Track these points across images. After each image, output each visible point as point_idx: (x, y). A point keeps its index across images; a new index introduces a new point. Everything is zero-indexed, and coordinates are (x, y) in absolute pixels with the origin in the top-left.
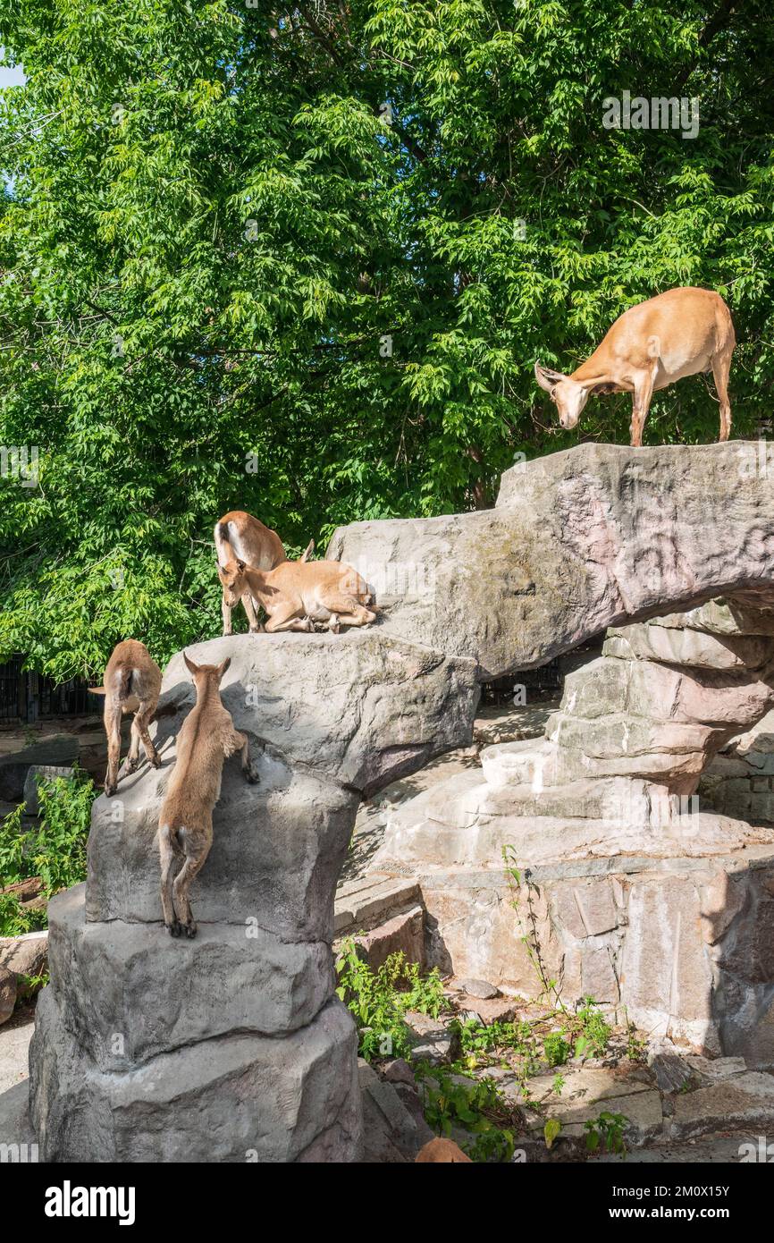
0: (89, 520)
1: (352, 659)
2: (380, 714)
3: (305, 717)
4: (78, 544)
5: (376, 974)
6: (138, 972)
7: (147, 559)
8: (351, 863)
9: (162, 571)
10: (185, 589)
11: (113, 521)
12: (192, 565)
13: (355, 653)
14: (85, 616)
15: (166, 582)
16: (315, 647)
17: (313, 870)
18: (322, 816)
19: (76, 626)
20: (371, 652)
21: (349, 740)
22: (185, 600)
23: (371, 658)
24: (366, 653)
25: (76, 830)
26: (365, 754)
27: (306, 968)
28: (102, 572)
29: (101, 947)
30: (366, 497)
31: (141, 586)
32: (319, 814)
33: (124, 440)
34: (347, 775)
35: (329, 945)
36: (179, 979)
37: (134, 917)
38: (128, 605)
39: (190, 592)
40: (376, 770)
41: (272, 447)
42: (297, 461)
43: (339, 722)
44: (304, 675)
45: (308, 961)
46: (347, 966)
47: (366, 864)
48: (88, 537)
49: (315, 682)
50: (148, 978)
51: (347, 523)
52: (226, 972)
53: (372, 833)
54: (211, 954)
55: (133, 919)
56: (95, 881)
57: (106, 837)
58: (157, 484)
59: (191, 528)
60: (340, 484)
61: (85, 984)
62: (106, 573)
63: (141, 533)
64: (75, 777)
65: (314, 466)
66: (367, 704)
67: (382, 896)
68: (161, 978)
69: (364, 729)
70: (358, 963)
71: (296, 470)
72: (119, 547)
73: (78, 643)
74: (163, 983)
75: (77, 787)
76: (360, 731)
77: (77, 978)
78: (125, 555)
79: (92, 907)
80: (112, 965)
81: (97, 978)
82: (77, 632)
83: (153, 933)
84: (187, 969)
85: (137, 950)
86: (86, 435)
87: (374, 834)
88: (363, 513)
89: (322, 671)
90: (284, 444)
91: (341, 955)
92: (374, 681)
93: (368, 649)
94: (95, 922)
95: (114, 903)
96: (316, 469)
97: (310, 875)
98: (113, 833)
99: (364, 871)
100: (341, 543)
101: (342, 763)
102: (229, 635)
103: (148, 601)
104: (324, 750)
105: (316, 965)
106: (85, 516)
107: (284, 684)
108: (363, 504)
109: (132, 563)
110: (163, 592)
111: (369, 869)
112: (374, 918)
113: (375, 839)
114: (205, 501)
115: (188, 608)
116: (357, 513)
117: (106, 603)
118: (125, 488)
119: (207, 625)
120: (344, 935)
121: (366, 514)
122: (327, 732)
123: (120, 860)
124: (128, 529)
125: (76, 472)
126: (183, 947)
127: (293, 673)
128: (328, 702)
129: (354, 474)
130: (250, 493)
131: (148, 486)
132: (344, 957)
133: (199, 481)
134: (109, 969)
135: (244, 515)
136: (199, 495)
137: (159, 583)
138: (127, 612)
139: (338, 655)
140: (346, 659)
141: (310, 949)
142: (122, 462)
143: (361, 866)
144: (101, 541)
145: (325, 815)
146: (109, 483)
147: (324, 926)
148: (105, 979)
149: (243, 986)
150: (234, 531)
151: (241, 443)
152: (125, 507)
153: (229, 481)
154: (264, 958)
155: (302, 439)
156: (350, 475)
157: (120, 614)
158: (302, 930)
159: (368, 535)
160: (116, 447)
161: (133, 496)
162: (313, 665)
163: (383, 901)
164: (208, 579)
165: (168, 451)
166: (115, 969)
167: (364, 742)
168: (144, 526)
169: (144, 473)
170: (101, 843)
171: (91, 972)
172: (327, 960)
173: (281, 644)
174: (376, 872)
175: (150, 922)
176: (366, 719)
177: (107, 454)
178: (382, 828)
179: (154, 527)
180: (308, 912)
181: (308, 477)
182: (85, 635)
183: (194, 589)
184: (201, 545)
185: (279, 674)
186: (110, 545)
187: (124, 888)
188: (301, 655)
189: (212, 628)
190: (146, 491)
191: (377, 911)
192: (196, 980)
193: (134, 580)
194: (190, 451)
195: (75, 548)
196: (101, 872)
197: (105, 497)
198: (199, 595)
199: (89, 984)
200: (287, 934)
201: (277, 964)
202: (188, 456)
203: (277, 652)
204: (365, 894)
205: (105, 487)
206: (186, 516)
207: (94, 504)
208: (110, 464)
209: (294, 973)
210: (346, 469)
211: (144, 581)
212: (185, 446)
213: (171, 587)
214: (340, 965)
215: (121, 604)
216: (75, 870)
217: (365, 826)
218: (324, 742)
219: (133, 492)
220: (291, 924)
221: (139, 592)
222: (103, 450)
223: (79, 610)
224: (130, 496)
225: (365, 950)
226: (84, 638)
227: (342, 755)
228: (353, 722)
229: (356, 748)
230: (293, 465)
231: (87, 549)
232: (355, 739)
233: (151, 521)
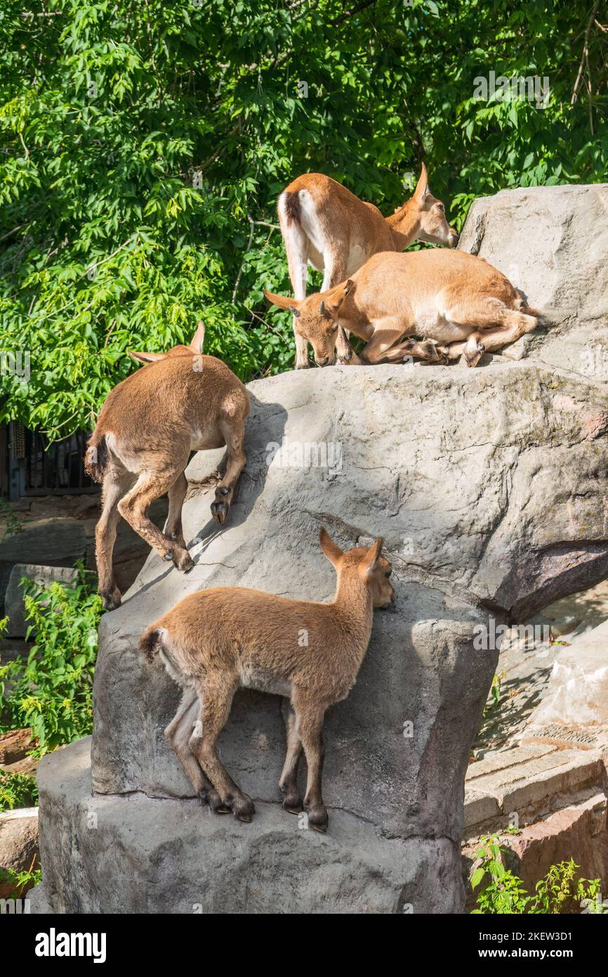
0: (96, 190)
1: (496, 406)
2: (537, 494)
3: (420, 496)
4: (79, 228)
5: (533, 893)
6: (168, 869)
7: (183, 251)
8: (496, 724)
9: (206, 269)
10: (241, 298)
11: (131, 193)
12: (254, 260)
13: (500, 397)
14: (90, 339)
15: (212, 287)
16: (438, 388)
17: (432, 729)
18: (446, 647)
19: (77, 353)
20: (526, 396)
21: (489, 532)
22: (242, 315)
23: (526, 406)
24: (518, 398)
25: (81, 661)
26: (515, 554)
27: (420, 876)
28: (115, 272)
29: (114, 831)
30: (524, 150)
31: (174, 294)
32: (441, 644)
33: (147, 65)
34: (485, 587)
35: (456, 847)
36: (229, 883)
37: (163, 789)
38: (156, 324)
39: (249, 303)
40: (531, 579)
41: (378, 73)
42: (416, 93)
43: (474, 504)
44: (421, 430)
45: (424, 865)
46: (487, 879)
47: (520, 726)
48: (95, 217)
49: (438, 441)
50: (183, 880)
51: (493, 191)
52: (299, 875)
53: (529, 679)
54: (276, 848)
55: (161, 792)
56: (105, 735)
57: (122, 671)
58: (198, 134)
59: (250, 202)
60: (483, 128)
61: (92, 883)
62: (122, 273)
63: (173, 210)
64: (80, 583)
65: (443, 101)
66: (519, 478)
67: (544, 776)
68: (203, 879)
69: (513, 516)
70: (505, 875)
71: (414, 107)
72: (140, 233)
73: (80, 380)
74: (205, 888)
75: (83, 598)
76: (506, 520)
77: (81, 874)
78: (150, 245)
79: (100, 772)
80: (130, 858)
81: (109, 875)
82: (79, 364)
83: (190, 814)
84: (241, 869)
85: (166, 837)
86: (89, 58)
87: (533, 681)
88: (519, 175)
89: (449, 426)
90: (396, 68)
91: (479, 862)
92: (528, 442)
93: (522, 391)
94: (105, 794)
95: (132, 768)
96: (445, 106)
97: (427, 736)
98: (130, 664)
99: (516, 737)
100: (481, 224)
101: (477, 568)
102: (305, 367)
103: (184, 315)
104: (450, 548)
105: (436, 873)
106: (91, 186)
107: (387, 446)
108: (519, 162)
109: (161, 257)
110: (208, 302)
111: (524, 735)
112: (531, 809)
113: (535, 689)
114: (273, 160)
115: (245, 327)
116: (510, 176)
117: (121, 318)
118: (149, 140)
119: (275, 354)
120: (483, 832)
121: (524, 178)
122: (456, 520)
123: (140, 706)
124: (153, 206)
125: (75, 116)
126: (234, 836)
127: (403, 427)
128: (457, 473)
129: (505, 113)
130: (341, 146)
131: (183, 137)
132: (485, 865)
133: (262, 128)
134: (125, 863)
135: (324, 179)
136: (262, 150)
137: (200, 287)
138: (154, 332)
139: (474, 400)
140: (486, 406)
141: (427, 848)
142: (144, 100)
143: (512, 729)
144: (113, 223)
145: (451, 646)
146: (124, 132)
147: (448, 814)
148: (120, 877)
149: (323, 898)
150: (309, 205)
151: (328, 67)
152: (148, 171)
153: (309, 127)
154: (356, 858)
155: (425, 59)
156: (499, 115)
157: (143, 336)
158: (414, 819)
159: (523, 212)
160: (134, 77)
161: (160, 152)
162: (435, 414)
163: (545, 783)
164: (276, 283)
165: (217, 82)
166: (135, 864)
167: (513, 536)
168: (178, 200)
169: (178, 116)
170: (113, 679)
171: (100, 867)
172: (453, 866)
173: (385, 381)
174: (535, 738)
175: (185, 798)
176: (517, 500)
177: (122, 86)
178: (546, 672)
179: (194, 201)
180: (424, 793)
181: (435, 121)
182: (91, 368)
183: (255, 297)
184: (265, 230)
185: (381, 428)
186: (126, 230)
187: (148, 747)
188: (416, 399)
189: (283, 358)
190: (182, 146)
191: (536, 797)
192: (254, 886)
193: (164, 284)
194: (250, 79)
195: (75, 235)
196: (114, 720)
197: (119, 155)
198: (263, 307)
199: (98, 884)
200: (391, 825)
201: (376, 868)
202: (245, 90)
203: (378, 394)
204: (517, 772)
205: (118, 139)
206: (242, 184)
207: (102, 165)
208: (127, 102)
209: (401, 882)
210: (493, 104)
211: (179, 285)
212: (242, 72)
213: (220, 295)
214: (476, 877)
215: (144, 320)
216: (81, 720)
217: (520, 668)
218: (450, 535)
219: (160, 145)
220: (396, 809)
221: (171, 301)
222: (115, 82)
223: (82, 330)
224: (156, 153)
225: (516, 856)
226: (90, 373)
227: (479, 555)
228: (496, 505)
229: (500, 546)
230: (410, 101)
231: (93, 237)
232: (499, 531)
233: (189, 191)
